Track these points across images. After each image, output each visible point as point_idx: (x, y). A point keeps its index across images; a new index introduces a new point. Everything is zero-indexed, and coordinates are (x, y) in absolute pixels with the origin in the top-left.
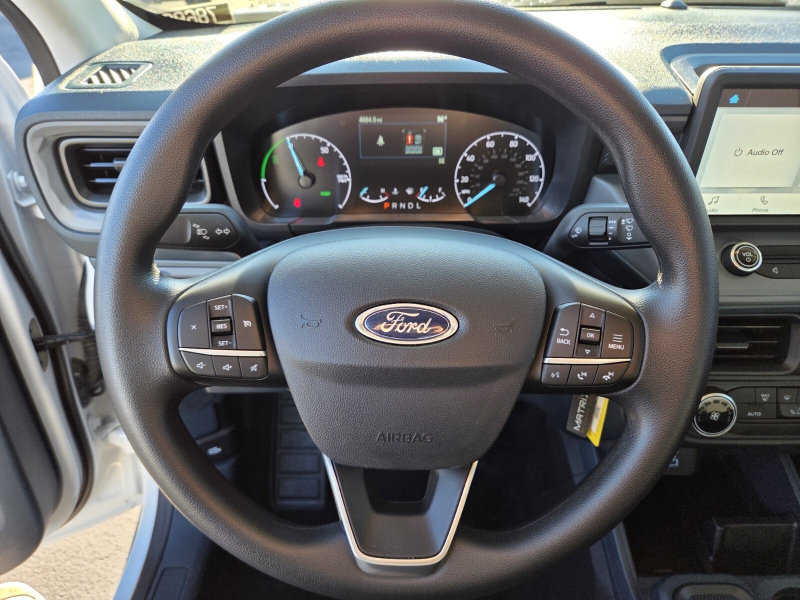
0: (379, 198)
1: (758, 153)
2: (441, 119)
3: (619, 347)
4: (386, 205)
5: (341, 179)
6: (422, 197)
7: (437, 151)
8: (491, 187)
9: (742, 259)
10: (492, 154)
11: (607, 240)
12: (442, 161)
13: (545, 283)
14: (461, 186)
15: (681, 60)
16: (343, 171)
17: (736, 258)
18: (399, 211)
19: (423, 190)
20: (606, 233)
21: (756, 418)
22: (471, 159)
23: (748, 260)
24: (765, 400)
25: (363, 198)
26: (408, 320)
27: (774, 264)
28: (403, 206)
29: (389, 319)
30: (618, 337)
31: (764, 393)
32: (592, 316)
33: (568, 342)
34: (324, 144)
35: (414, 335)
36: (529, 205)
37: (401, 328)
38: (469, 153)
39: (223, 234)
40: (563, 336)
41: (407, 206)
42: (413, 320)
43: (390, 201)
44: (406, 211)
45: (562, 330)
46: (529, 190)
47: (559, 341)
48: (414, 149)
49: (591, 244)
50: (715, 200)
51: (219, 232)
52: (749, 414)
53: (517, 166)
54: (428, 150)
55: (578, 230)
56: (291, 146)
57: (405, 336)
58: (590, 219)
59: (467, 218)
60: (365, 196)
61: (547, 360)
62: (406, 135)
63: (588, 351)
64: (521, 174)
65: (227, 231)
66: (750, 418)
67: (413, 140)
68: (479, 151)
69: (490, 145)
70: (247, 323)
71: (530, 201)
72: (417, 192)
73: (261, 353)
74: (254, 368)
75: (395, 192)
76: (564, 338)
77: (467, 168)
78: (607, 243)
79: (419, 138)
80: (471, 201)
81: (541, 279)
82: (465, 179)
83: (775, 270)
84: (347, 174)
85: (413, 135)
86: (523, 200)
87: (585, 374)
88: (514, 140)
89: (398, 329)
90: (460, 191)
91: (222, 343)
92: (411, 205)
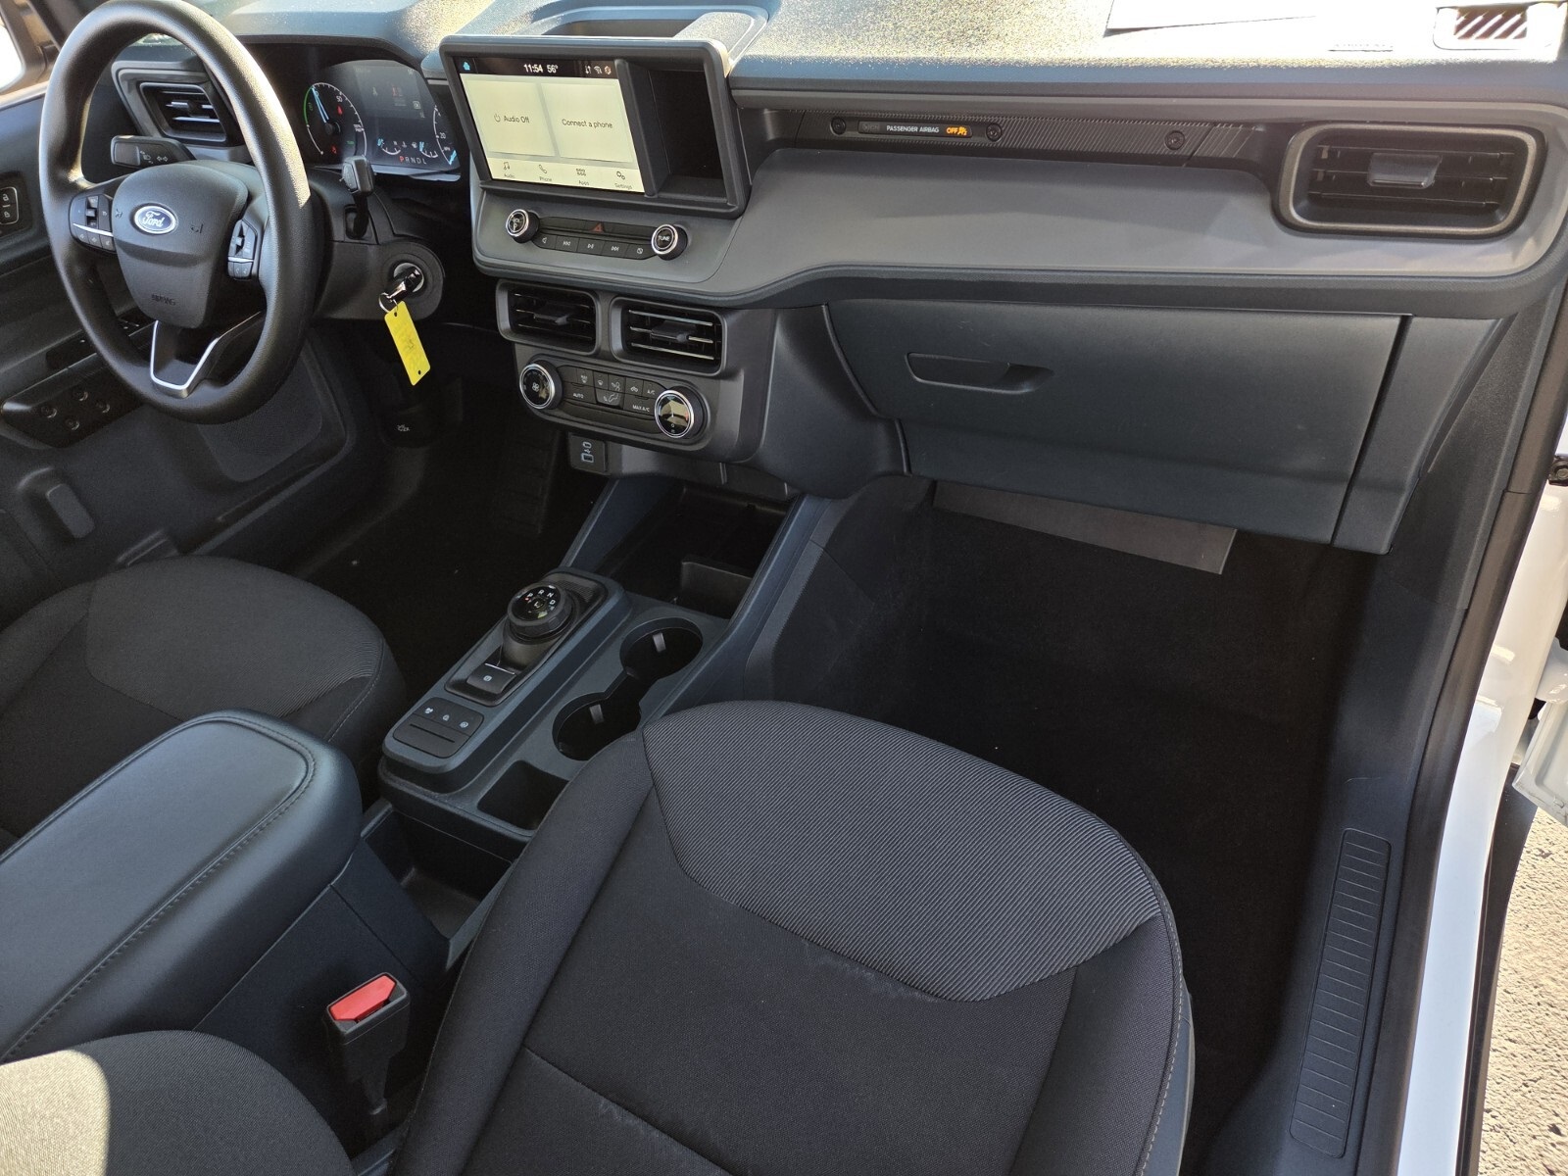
0: (395, 151)
1: (511, 120)
2: (411, 72)
4: (402, 158)
5: (357, 128)
7: (417, 106)
9: (512, 225)
12: (422, 115)
14: (442, 142)
21: (578, 399)
23: (515, 226)
24: (584, 382)
29: (147, 216)
30: (248, 244)
31: (582, 374)
34: (338, 93)
43: (403, 155)
48: (400, 102)
52: (575, 395)
61: (230, 258)
66: (575, 399)
70: (104, 213)
74: (107, 243)
83: (544, 240)
84: (360, 124)
90: (443, 148)
91: (92, 224)
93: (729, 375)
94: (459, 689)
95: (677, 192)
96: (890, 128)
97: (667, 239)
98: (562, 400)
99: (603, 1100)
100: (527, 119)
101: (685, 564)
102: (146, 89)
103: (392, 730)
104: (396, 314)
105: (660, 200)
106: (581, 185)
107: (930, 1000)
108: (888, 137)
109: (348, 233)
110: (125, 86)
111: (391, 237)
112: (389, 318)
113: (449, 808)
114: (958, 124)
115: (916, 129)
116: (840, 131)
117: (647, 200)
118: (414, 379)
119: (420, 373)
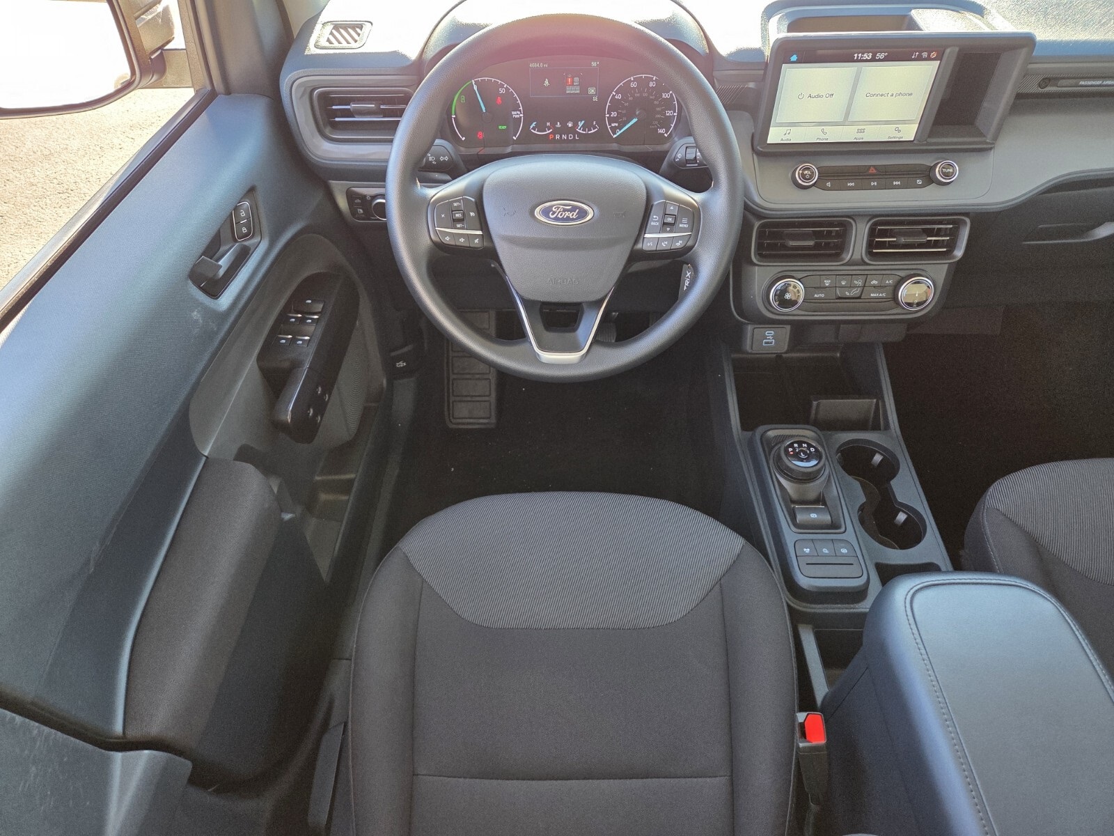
0: (546, 131)
1: (815, 97)
2: (594, 64)
3: (685, 226)
4: (551, 137)
5: (515, 114)
6: (580, 129)
7: (592, 91)
8: (635, 120)
9: (803, 176)
10: (635, 92)
11: (697, 163)
12: (595, 99)
13: (647, 189)
14: (611, 120)
15: (779, 16)
16: (517, 109)
17: (799, 177)
18: (561, 140)
19: (581, 124)
20: (696, 157)
21: (820, 299)
22: (619, 97)
23: (807, 177)
24: (827, 285)
25: (532, 131)
26: (565, 210)
27: (828, 180)
28: (564, 137)
29: (554, 209)
30: (685, 220)
31: (827, 279)
32: (672, 208)
33: (658, 224)
34: (502, 86)
35: (568, 219)
36: (666, 135)
37: (561, 215)
38: (617, 92)
39: (444, 160)
40: (655, 220)
41: (568, 137)
42: (568, 210)
43: (554, 133)
44: (567, 141)
45: (655, 217)
46: (665, 123)
47: (652, 223)
48: (573, 90)
49: (688, 165)
50: (789, 131)
51: (442, 159)
52: (816, 296)
53: (655, 102)
54: (584, 89)
55: (679, 156)
56: (475, 88)
57: (563, 220)
58: (687, 148)
59: (615, 146)
60: (534, 128)
61: (646, 236)
62: (567, 77)
63: (668, 229)
64: (658, 109)
65: (446, 158)
66: (816, 299)
67: (573, 82)
68: (625, 90)
69: (633, 85)
70: (472, 214)
71: (666, 133)
72: (576, 125)
73: (480, 233)
74: (476, 241)
75: (558, 125)
76: (655, 221)
77: (615, 105)
78: (697, 165)
79: (576, 79)
80: (619, 133)
81: (644, 187)
82: (614, 114)
83: (829, 184)
84: (520, 111)
85: (572, 78)
86: (661, 131)
87: (666, 243)
88: (653, 81)
89: (559, 216)
90: (610, 125)
91: (459, 226)
92: (571, 137)
96: (1082, 83)
97: (951, 170)
102: (321, 94)
105: (928, 144)
106: (855, 141)
108: (1079, 88)
115: (1100, 82)
116: (1043, 88)
117: (916, 145)
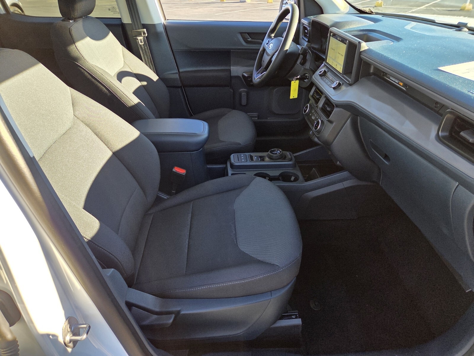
93: (331, 122)
94: (250, 157)
95: (347, 77)
96: (391, 78)
97: (336, 84)
98: (308, 115)
99: (191, 214)
100: (334, 50)
101: (314, 169)
102: (304, 26)
103: (234, 154)
104: (295, 82)
105: (343, 76)
107: (236, 243)
108: (390, 80)
109: (300, 63)
110: (301, 24)
111: (309, 68)
112: (293, 82)
113: (228, 170)
114: (402, 82)
115: (395, 80)
116: (383, 75)
117: (341, 75)
118: (291, 97)
119: (294, 97)
